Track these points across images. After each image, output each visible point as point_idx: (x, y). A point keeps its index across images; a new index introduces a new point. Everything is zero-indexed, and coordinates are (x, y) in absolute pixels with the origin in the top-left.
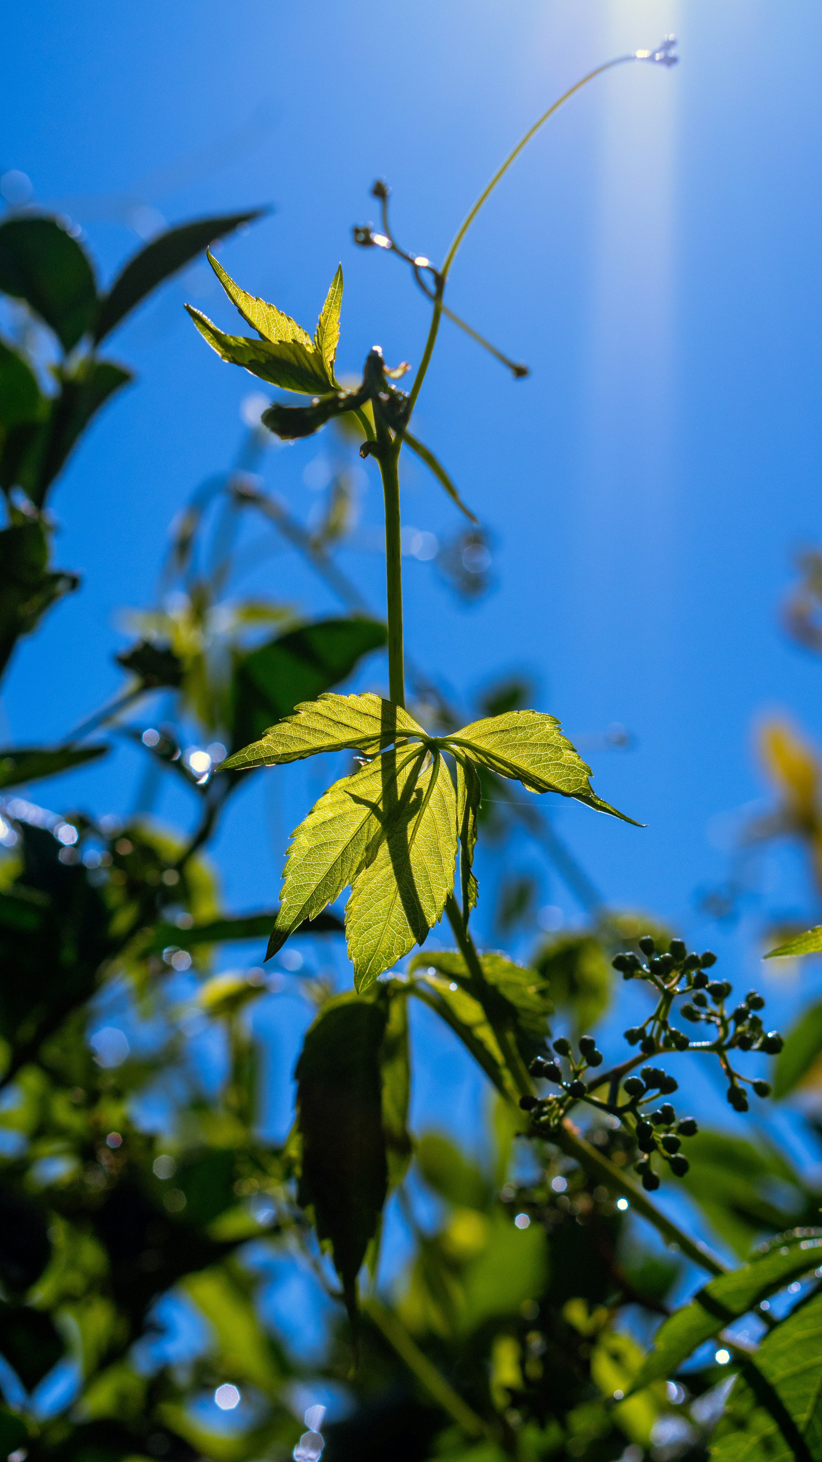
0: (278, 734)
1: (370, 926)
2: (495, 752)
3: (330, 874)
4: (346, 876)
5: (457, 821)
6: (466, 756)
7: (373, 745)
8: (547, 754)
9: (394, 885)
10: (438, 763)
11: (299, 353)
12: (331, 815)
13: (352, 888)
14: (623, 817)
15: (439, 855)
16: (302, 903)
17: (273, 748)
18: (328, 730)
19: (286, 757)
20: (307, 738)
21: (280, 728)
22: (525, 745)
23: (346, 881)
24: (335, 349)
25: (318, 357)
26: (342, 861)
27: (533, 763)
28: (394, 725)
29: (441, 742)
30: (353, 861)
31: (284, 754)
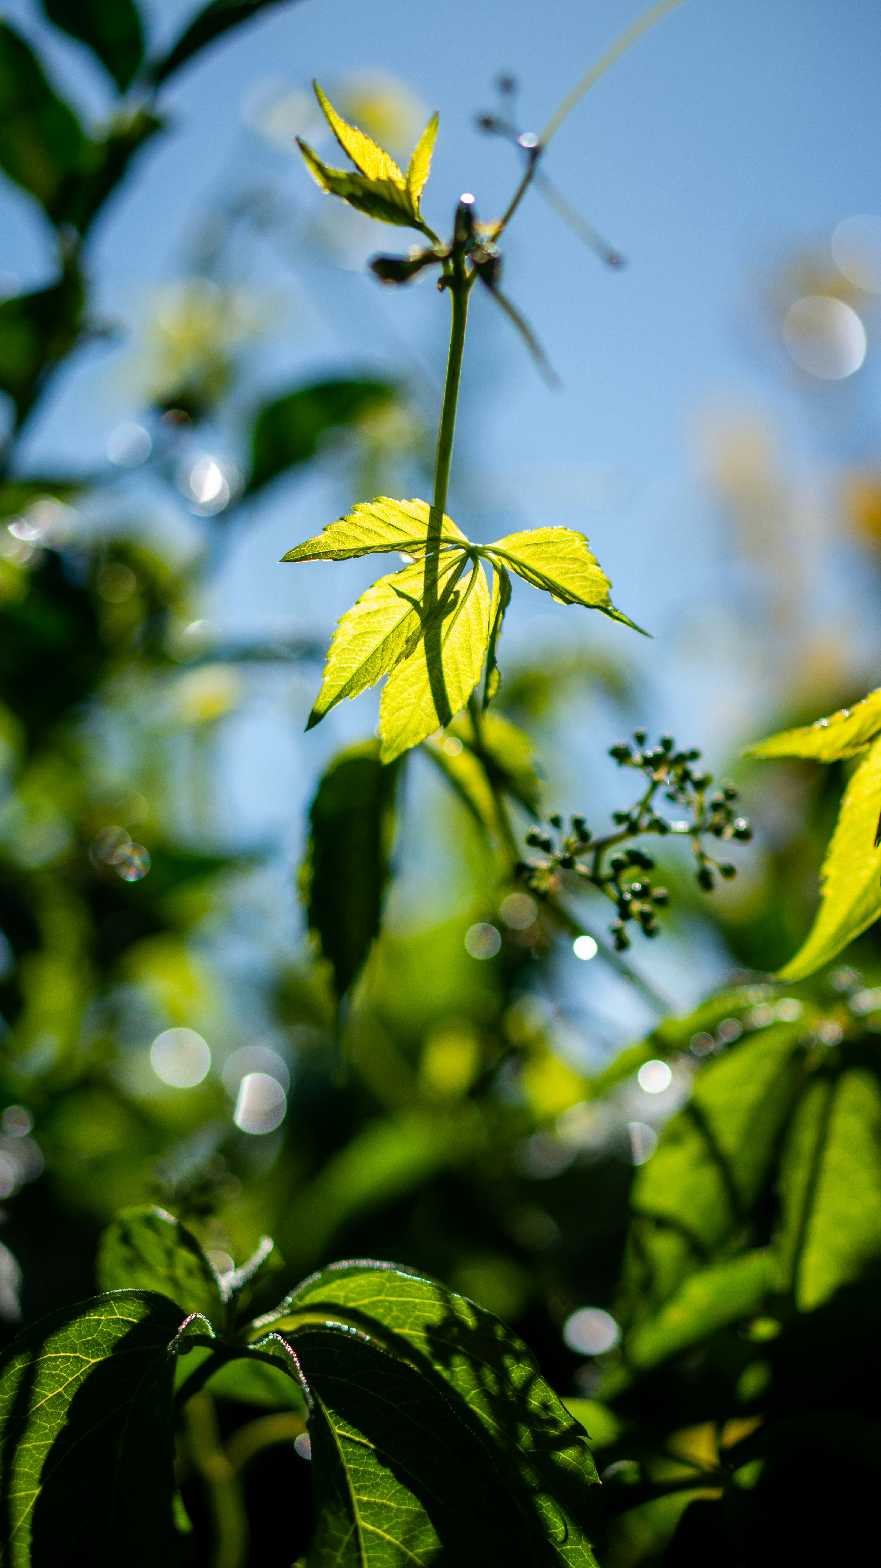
0: (335, 532)
1: (401, 708)
2: (528, 562)
3: (370, 659)
4: (386, 664)
5: (489, 623)
6: (503, 566)
7: (420, 549)
8: (574, 568)
9: (426, 676)
10: (477, 569)
11: (393, 190)
12: (375, 607)
13: (390, 675)
14: (635, 627)
15: (469, 650)
16: (344, 683)
17: (329, 544)
18: (379, 531)
19: (341, 553)
20: (361, 537)
21: (338, 526)
22: (555, 558)
23: (385, 669)
24: (424, 186)
25: (408, 193)
26: (383, 650)
27: (561, 574)
28: (439, 531)
29: (481, 550)
30: (393, 651)
31: (339, 550)
